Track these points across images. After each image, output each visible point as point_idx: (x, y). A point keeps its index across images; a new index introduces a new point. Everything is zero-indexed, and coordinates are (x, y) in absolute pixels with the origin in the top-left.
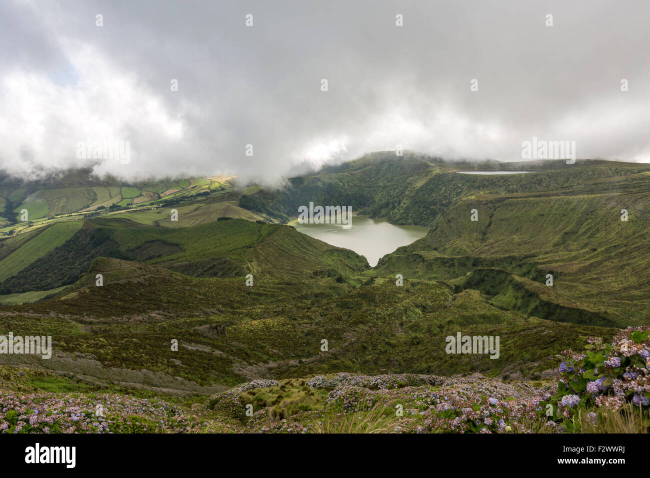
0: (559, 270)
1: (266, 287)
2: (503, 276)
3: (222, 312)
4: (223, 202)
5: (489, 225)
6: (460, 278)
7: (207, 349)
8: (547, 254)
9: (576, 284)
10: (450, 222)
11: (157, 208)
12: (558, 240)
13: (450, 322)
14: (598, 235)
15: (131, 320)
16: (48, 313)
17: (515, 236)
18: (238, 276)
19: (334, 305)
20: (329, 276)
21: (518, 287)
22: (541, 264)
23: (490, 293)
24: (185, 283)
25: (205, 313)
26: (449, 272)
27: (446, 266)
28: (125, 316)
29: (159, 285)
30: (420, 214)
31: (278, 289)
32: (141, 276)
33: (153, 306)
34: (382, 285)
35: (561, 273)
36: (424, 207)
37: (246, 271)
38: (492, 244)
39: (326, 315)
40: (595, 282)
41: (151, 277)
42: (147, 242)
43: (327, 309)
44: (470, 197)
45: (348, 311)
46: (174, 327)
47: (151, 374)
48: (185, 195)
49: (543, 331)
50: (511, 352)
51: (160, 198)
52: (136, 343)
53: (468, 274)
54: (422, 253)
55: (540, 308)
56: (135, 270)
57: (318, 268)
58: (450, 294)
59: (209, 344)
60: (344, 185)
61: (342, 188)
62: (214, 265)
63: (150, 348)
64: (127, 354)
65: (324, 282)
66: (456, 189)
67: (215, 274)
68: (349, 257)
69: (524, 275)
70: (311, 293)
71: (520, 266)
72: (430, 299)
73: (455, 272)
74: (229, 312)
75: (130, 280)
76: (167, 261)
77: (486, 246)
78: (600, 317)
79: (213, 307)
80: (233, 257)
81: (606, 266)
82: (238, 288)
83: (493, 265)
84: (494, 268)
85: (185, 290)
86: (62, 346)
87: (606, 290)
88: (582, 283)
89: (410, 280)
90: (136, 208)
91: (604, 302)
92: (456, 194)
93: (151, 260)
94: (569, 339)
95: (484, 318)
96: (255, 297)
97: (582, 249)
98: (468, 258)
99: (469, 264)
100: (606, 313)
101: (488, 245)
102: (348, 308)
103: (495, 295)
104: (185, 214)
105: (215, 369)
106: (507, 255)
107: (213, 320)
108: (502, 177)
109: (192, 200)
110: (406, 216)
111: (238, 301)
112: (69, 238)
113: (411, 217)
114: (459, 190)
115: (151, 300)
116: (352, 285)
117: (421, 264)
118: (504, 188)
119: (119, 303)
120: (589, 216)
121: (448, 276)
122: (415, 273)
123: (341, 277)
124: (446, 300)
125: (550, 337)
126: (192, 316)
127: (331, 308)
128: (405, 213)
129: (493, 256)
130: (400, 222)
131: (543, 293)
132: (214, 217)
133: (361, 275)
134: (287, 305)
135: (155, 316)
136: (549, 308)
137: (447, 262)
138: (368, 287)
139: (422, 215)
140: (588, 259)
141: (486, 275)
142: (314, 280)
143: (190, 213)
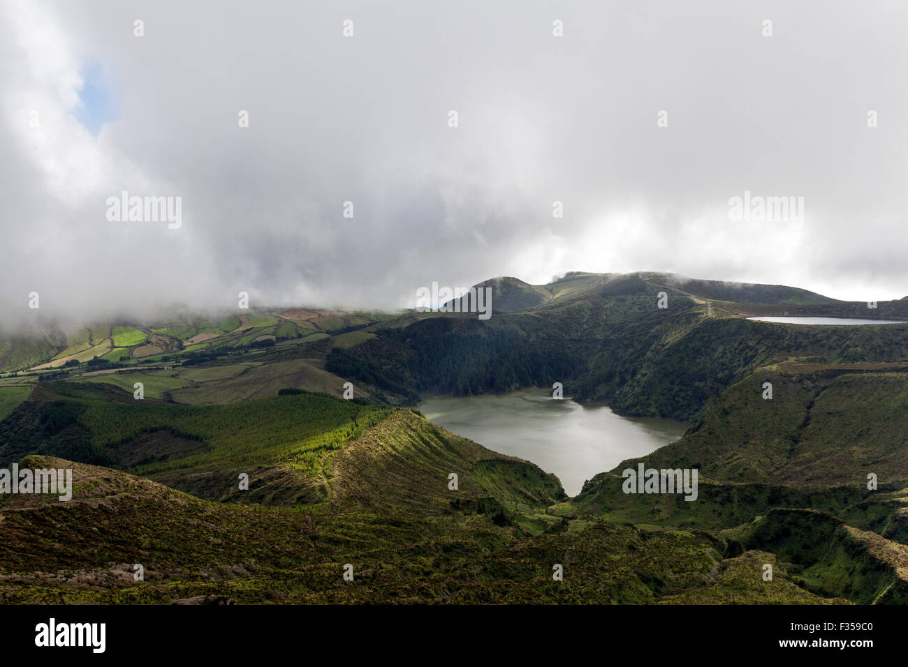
1: (349, 528)
2: (826, 527)
3: (254, 572)
5: (805, 424)
6: (741, 527)
10: (727, 413)
11: (173, 367)
15: (73, 580)
18: (301, 503)
19: (478, 570)
20: (480, 512)
21: (856, 550)
22: (904, 505)
24: (189, 511)
25: (221, 573)
26: (720, 514)
28: (62, 571)
30: (674, 397)
31: (374, 532)
32: (107, 494)
33: (120, 553)
34: (582, 535)
36: (680, 383)
38: (810, 461)
39: (459, 589)
41: (127, 497)
42: (143, 431)
43: (462, 577)
44: (768, 368)
45: (504, 582)
48: (229, 344)
51: (181, 348)
58: (717, 560)
60: (529, 336)
61: (525, 342)
65: (468, 522)
66: (744, 350)
67: (259, 499)
68: (525, 476)
69: (870, 526)
70: (437, 543)
71: (864, 508)
72: (671, 567)
73: (731, 514)
74: (267, 573)
75: (86, 501)
77: (796, 464)
79: (237, 563)
80: (298, 467)
82: (294, 526)
83: (810, 504)
84: (810, 510)
85: (189, 525)
89: (640, 527)
90: (134, 365)
96: (325, 545)
98: (759, 487)
99: (762, 498)
101: (800, 464)
102: (506, 576)
103: (810, 564)
104: (224, 380)
106: (838, 485)
109: (239, 354)
110: (647, 400)
111: (290, 552)
112: (2, 418)
113: (656, 402)
116: (523, 531)
118: (838, 351)
119: (57, 546)
121: (719, 521)
122: (652, 513)
123: (503, 515)
126: (194, 578)
127: (471, 576)
128: (643, 393)
129: (810, 485)
130: (634, 411)
132: (275, 388)
133: (545, 513)
134: (384, 565)
137: (717, 493)
138: (551, 537)
139: (677, 399)
141: (794, 524)
142: (450, 518)
143: (231, 379)
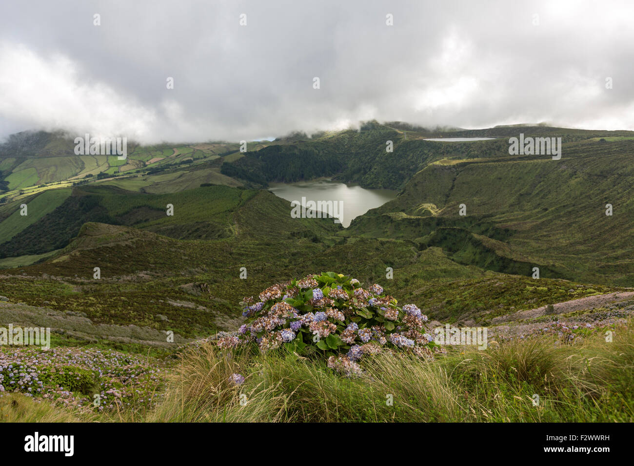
0: (514, 228)
1: (247, 248)
2: (463, 234)
3: (206, 271)
4: (205, 170)
5: (452, 188)
6: (425, 237)
7: (191, 305)
8: (504, 213)
9: (528, 241)
10: (416, 185)
11: (143, 175)
12: (514, 201)
13: (414, 276)
14: (550, 196)
15: (121, 280)
16: (41, 275)
17: (475, 198)
18: (221, 238)
19: (309, 263)
20: (305, 237)
21: (477, 244)
22: (497, 223)
23: (451, 251)
24: (170, 245)
25: (190, 272)
26: (415, 232)
27: (412, 226)
28: (115, 277)
29: (145, 248)
30: (390, 178)
31: (259, 249)
32: (129, 239)
33: (141, 267)
34: (354, 244)
35: (516, 230)
36: (392, 172)
37: (228, 233)
38: (455, 205)
39: (302, 272)
40: (545, 239)
41: (139, 240)
42: (134, 208)
43: (303, 267)
44: (435, 163)
45: (322, 268)
46: (161, 285)
47: (138, 329)
48: (170, 163)
49: (496, 283)
50: (467, 302)
51: (145, 165)
52: (124, 301)
53: (432, 233)
54: (391, 214)
55: (495, 263)
56: (122, 234)
57: (295, 230)
58: (416, 252)
59: (193, 300)
60: (319, 152)
61: (317, 155)
62: (198, 228)
63: (138, 305)
64: (115, 311)
65: (301, 242)
66: (423, 154)
67: (200, 237)
68: (323, 220)
69: (482, 233)
70: (289, 253)
71: (479, 225)
72: (397, 256)
73: (420, 231)
74: (212, 271)
75: (120, 243)
76: (154, 225)
78: (549, 269)
79: (197, 267)
80: (216, 220)
81: (556, 224)
82: (221, 249)
83: (455, 224)
84: (455, 227)
85: (171, 251)
86: (53, 305)
87: (554, 245)
88: (533, 240)
89: (380, 239)
90: (123, 175)
91: (552, 256)
92: (423, 159)
93: (138, 225)
94: (518, 289)
95: (445, 272)
96: (237, 257)
97: (534, 209)
98: (432, 219)
99: (434, 224)
100: (553, 266)
101: (450, 207)
103: (456, 251)
104: (170, 181)
105: (199, 323)
107: (198, 278)
108: (465, 144)
109: (176, 168)
110: (377, 181)
111: (221, 261)
112: (59, 205)
113: (381, 181)
114: (425, 156)
115: (139, 261)
116: (327, 245)
117: (390, 224)
118: (466, 153)
119: (109, 265)
120: (542, 179)
121: (414, 235)
122: (384, 233)
123: (316, 238)
124: (412, 256)
125: (501, 288)
126: (178, 276)
127: (307, 266)
128: (375, 178)
129: (455, 216)
130: (371, 186)
131: (499, 249)
132: (198, 183)
133: (335, 236)
134: (266, 264)
135: (143, 276)
136: (504, 262)
137: (413, 222)
138: (341, 247)
139: (391, 179)
140: (540, 218)
141: (449, 234)
142: (292, 240)
143: (174, 180)
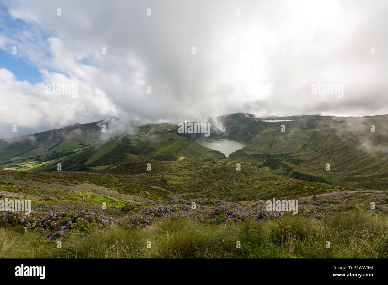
0: (302, 159)
1: (185, 165)
2: (278, 162)
3: (168, 174)
4: (171, 133)
5: (273, 141)
6: (261, 162)
7: (160, 188)
8: (297, 153)
9: (309, 165)
10: (257, 140)
11: (148, 135)
12: (301, 147)
13: (256, 179)
14: (318, 145)
15: (135, 176)
16: (105, 174)
18: (175, 160)
19: (211, 172)
20: (209, 161)
21: (285, 166)
22: (294, 157)
23: (274, 168)
25: (162, 174)
26: (257, 160)
28: (133, 175)
30: (246, 137)
31: (190, 166)
32: (139, 160)
34: (230, 165)
35: (303, 160)
36: (247, 134)
38: (274, 149)
39: (207, 176)
40: (317, 164)
42: (143, 148)
43: (208, 174)
44: (265, 131)
45: (216, 174)
46: (149, 179)
47: (136, 197)
48: (158, 130)
49: (291, 184)
50: (277, 192)
51: (149, 132)
52: (133, 185)
54: (246, 152)
55: (294, 175)
56: (137, 158)
57: (206, 158)
58: (257, 169)
59: (161, 186)
62: (167, 156)
63: (138, 187)
64: (129, 189)
65: (207, 163)
66: (260, 127)
67: (167, 160)
68: (218, 154)
69: (287, 161)
70: (202, 167)
71: (286, 158)
72: (248, 170)
73: (259, 160)
74: (171, 174)
75: (136, 162)
76: (150, 155)
77: (271, 149)
78: (319, 179)
79: (165, 172)
80: (174, 153)
81: (322, 158)
83: (275, 157)
86: (105, 186)
87: (322, 168)
88: (311, 165)
89: (242, 163)
90: (140, 135)
91: (321, 173)
92: (260, 129)
93: (144, 155)
94: (300, 187)
95: (270, 178)
96: (181, 168)
97: (311, 151)
98: (264, 154)
99: (265, 156)
100: (321, 177)
101: (273, 149)
102: (216, 173)
103: (276, 169)
105: (161, 196)
106: (280, 153)
107: (164, 177)
108: (278, 122)
113: (242, 138)
116: (218, 164)
117: (246, 156)
118: (279, 127)
119: (131, 170)
120: (314, 138)
121: (256, 161)
123: (214, 161)
124: (255, 171)
125: (293, 186)
126: (157, 175)
127: (209, 173)
128: (240, 137)
129: (275, 153)
130: (238, 140)
131: (295, 168)
132: (168, 139)
133: (222, 161)
134: (193, 172)
136: (297, 175)
137: (256, 156)
138: (224, 165)
140: (314, 155)
141: (272, 161)
142: (204, 162)
